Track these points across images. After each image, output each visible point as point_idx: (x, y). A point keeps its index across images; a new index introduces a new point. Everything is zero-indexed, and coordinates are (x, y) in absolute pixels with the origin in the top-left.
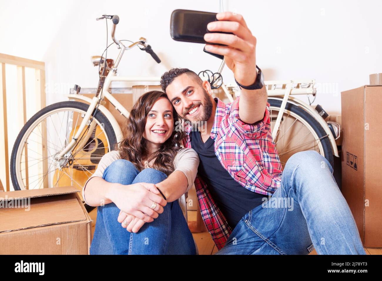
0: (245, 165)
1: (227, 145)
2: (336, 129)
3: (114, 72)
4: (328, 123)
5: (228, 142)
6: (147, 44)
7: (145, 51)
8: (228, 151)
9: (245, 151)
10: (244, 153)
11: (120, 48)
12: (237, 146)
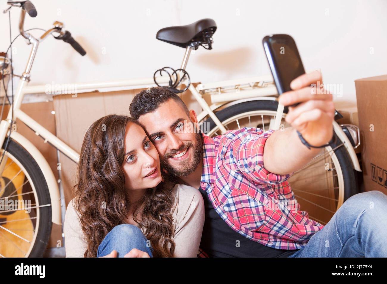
0: (268, 219)
1: (235, 200)
2: (353, 134)
3: (27, 80)
4: (342, 127)
5: (237, 196)
6: (64, 30)
7: (61, 41)
8: (239, 206)
9: (264, 202)
10: (263, 205)
11: (30, 43)
12: (250, 198)
